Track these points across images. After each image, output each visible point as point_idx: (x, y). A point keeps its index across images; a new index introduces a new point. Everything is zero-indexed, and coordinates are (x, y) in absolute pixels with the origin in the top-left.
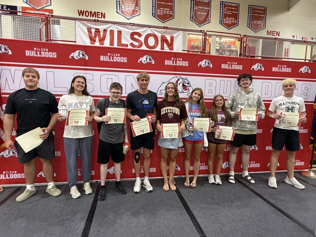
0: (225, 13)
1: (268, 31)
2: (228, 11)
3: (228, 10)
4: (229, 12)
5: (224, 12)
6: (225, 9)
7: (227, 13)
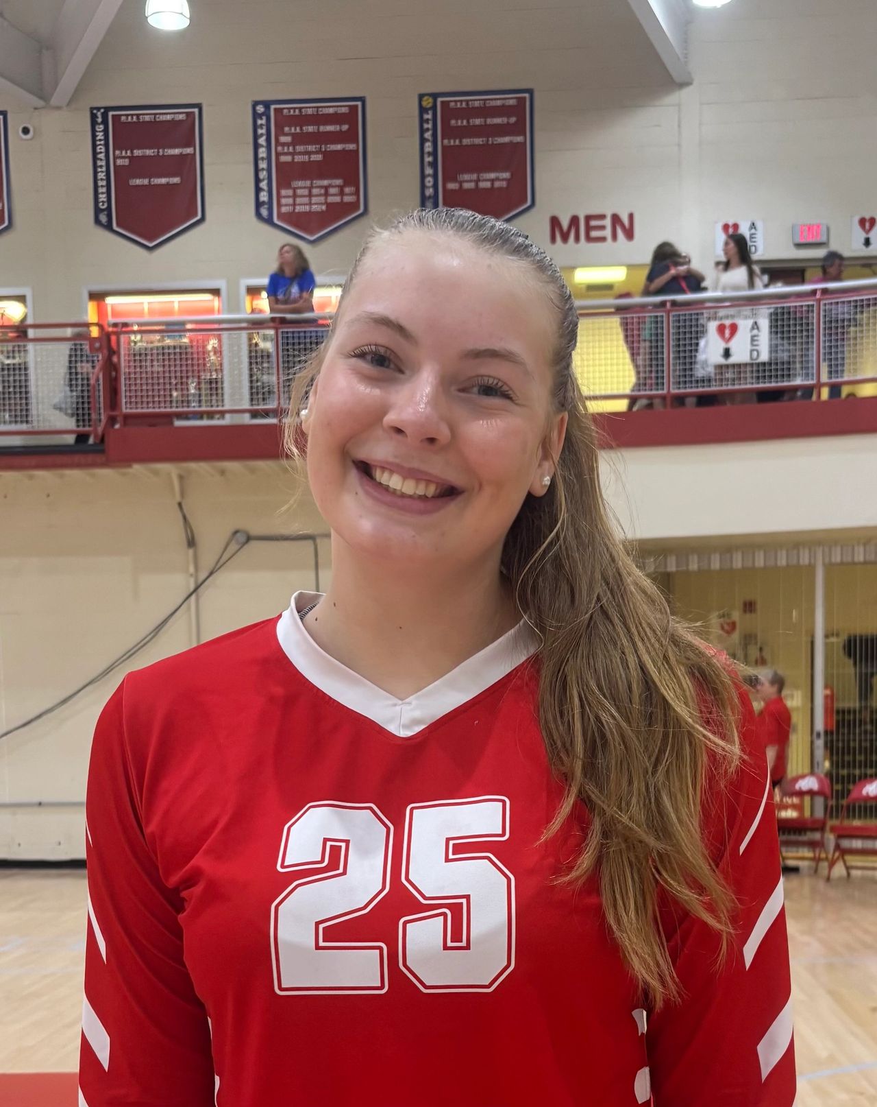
0: (284, 159)
1: (555, 222)
2: (300, 148)
3: (298, 139)
4: (309, 153)
5: (278, 155)
6: (283, 139)
7: (298, 159)
